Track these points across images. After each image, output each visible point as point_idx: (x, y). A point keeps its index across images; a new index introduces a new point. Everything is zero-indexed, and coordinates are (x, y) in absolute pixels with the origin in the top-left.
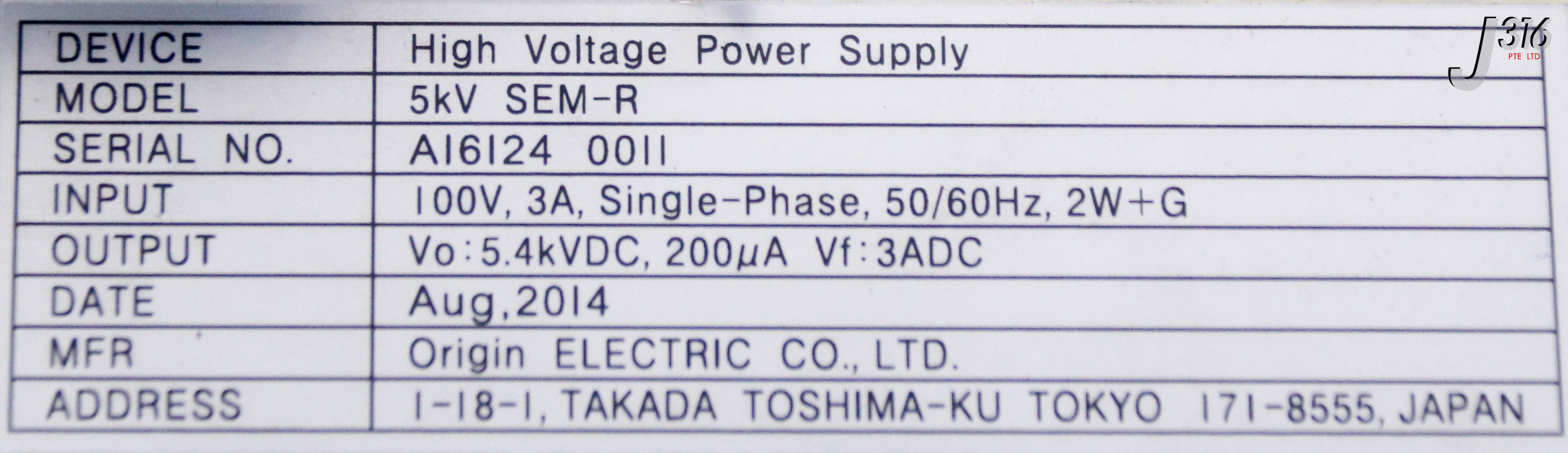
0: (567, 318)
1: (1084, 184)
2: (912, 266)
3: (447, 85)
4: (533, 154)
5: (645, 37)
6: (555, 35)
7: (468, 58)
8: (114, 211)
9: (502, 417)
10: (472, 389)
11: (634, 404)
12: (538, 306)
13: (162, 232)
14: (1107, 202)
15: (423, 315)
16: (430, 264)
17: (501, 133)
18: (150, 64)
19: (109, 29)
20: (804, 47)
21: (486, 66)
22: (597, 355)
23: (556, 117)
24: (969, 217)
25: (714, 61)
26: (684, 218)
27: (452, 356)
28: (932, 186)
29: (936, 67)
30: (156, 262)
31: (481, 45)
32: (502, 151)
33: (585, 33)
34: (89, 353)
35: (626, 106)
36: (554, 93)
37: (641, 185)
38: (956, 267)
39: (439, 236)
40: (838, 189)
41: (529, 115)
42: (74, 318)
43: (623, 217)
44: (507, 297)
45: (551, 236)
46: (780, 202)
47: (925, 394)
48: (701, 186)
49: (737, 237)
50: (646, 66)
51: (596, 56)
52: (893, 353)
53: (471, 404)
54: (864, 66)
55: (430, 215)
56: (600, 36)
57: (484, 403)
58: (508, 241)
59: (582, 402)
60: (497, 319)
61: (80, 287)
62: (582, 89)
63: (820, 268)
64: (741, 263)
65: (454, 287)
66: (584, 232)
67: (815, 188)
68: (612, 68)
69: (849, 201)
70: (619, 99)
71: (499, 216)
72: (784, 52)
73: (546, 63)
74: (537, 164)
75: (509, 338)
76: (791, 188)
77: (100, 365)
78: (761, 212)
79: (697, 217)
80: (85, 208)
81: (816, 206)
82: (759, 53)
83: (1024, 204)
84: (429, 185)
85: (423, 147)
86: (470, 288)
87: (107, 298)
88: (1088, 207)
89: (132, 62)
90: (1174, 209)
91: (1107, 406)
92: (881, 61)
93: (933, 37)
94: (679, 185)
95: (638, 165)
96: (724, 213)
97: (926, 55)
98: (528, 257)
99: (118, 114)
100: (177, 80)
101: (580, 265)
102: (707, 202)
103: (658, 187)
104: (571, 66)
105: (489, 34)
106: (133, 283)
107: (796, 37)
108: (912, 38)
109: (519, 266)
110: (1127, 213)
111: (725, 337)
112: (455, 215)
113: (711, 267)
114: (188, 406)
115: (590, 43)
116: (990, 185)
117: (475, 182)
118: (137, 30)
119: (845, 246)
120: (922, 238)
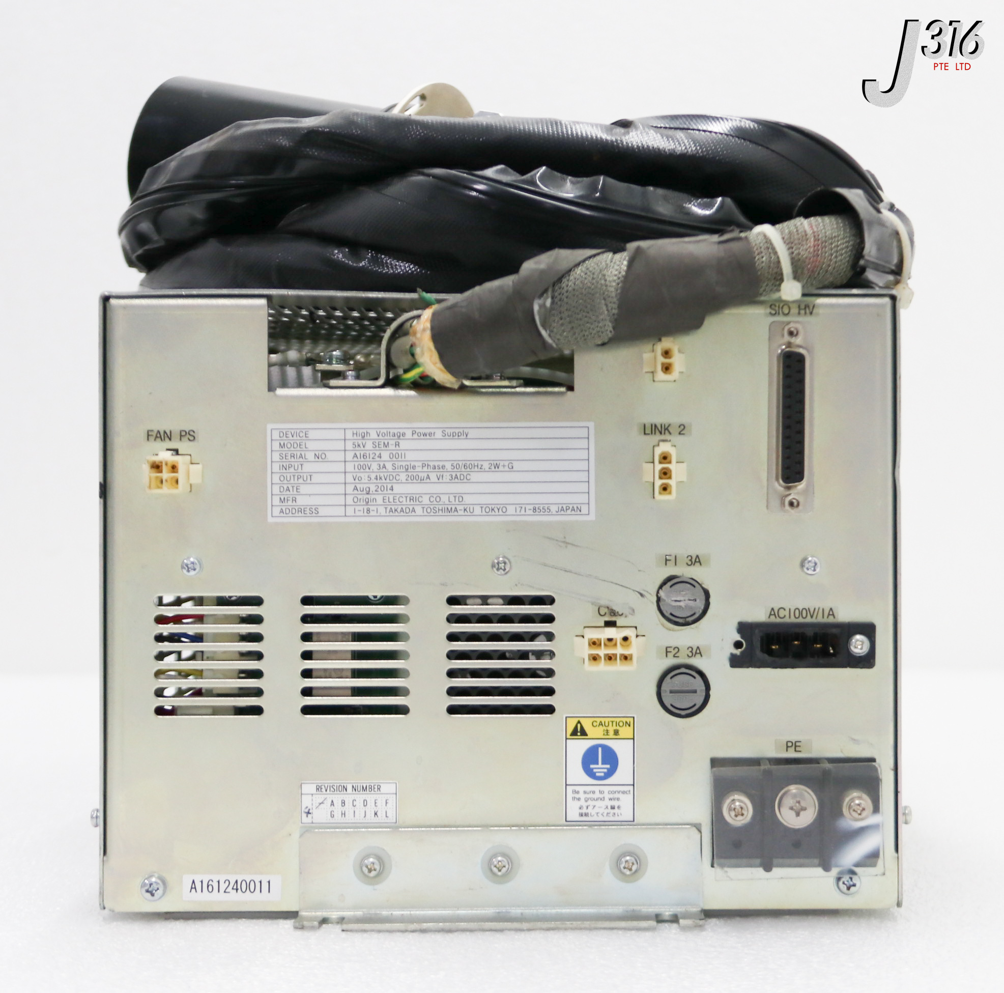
0: (385, 492)
1: (492, 462)
2: (456, 480)
3: (360, 442)
4: (378, 457)
5: (401, 431)
6: (382, 431)
7: (364, 436)
8: (292, 470)
9: (372, 513)
10: (366, 507)
11: (399, 510)
12: (379, 490)
13: (302, 475)
14: (497, 466)
15: (356, 492)
16: (357, 481)
17: (371, 452)
18: (298, 438)
19: (290, 431)
20: (434, 433)
21: (368, 438)
22: (391, 500)
23: (383, 448)
24: (468, 470)
25: (415, 436)
26: (409, 470)
27: (362, 500)
28: (460, 463)
29: (462, 437)
30: (301, 481)
31: (367, 433)
32: (371, 456)
33: (388, 430)
34: (287, 500)
35: (397, 446)
36: (382, 444)
37: (400, 463)
38: (465, 480)
39: (359, 475)
40: (441, 464)
41: (377, 448)
42: (284, 493)
43: (397, 470)
44: (373, 488)
45: (382, 475)
46: (429, 467)
47: (459, 508)
48: (413, 464)
49: (420, 474)
50: (401, 437)
51: (391, 435)
52: (452, 499)
53: (365, 511)
54: (447, 437)
55: (357, 470)
56: (392, 431)
57: (368, 510)
58: (373, 476)
59: (388, 511)
60: (371, 492)
61: (285, 487)
62: (388, 443)
63: (437, 481)
64: (421, 480)
65: (362, 486)
66: (388, 474)
67: (436, 464)
68: (394, 438)
69: (443, 467)
70: (396, 445)
71: (371, 470)
72: (430, 434)
73: (381, 437)
74: (379, 459)
75: (373, 497)
76: (431, 464)
77: (290, 503)
78: (425, 469)
79: (412, 470)
80: (286, 469)
81: (436, 467)
82: (425, 435)
83: (479, 467)
84: (356, 464)
85: (355, 456)
86: (365, 486)
87: (291, 489)
88: (493, 467)
89: (295, 437)
90: (511, 467)
91: (496, 510)
92: (450, 435)
93: (461, 430)
94: (408, 463)
95: (400, 459)
96: (418, 469)
97: (460, 434)
98: (377, 479)
99: (292, 449)
100: (304, 442)
101: (388, 481)
102: (414, 467)
103: (404, 464)
104: (386, 437)
105: (369, 431)
106: (296, 485)
107: (432, 431)
108: (457, 431)
109: (375, 481)
110: (501, 468)
111: (417, 496)
112: (362, 470)
113: (415, 481)
114: (308, 511)
115: (390, 433)
116: (473, 463)
117: (366, 463)
118: (295, 431)
119: (442, 476)
120: (458, 474)
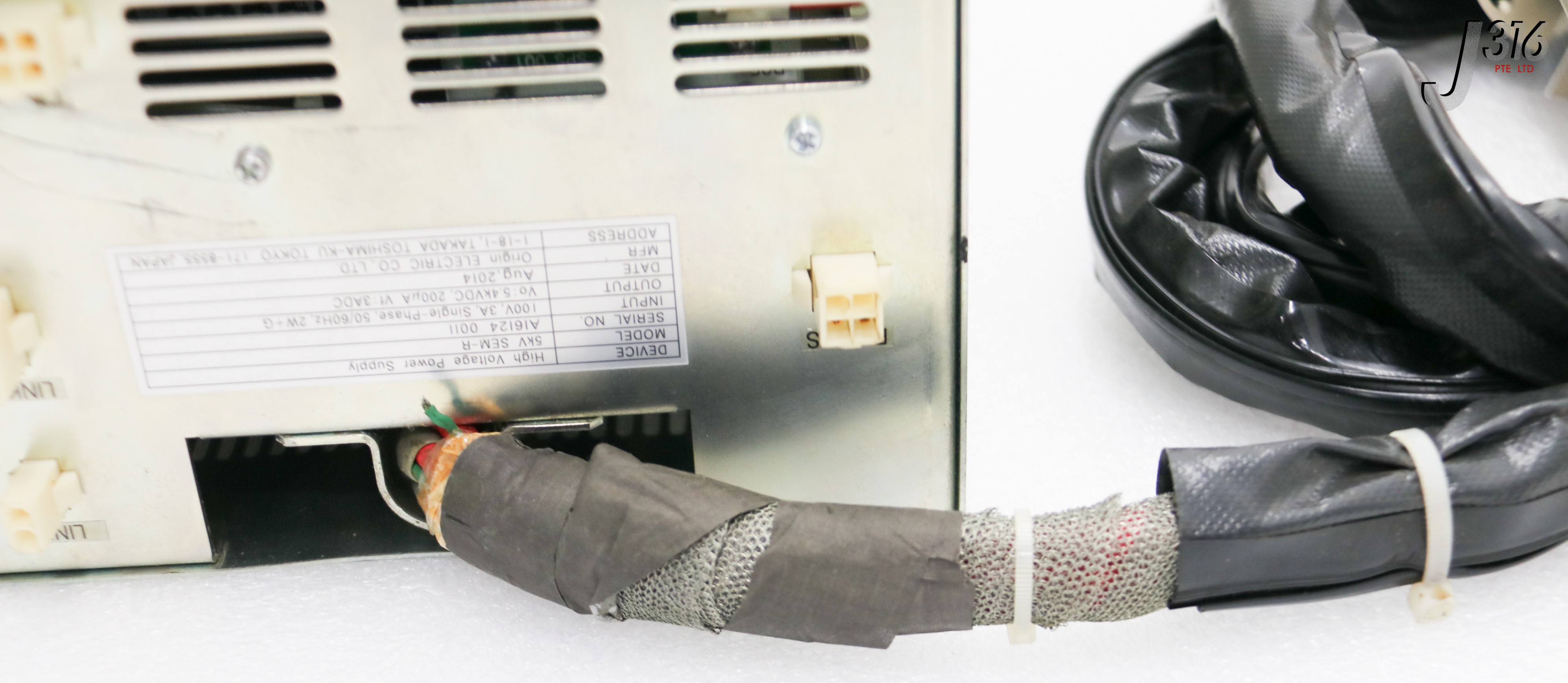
0: (477, 273)
1: (301, 327)
2: (357, 297)
3: (530, 346)
4: (496, 326)
5: (462, 366)
6: (494, 364)
7: (523, 355)
8: (641, 298)
9: (496, 238)
10: (508, 246)
11: (449, 246)
12: (488, 276)
13: (623, 291)
14: (292, 322)
15: (528, 270)
16: (528, 287)
17: (509, 331)
18: (634, 347)
19: (649, 356)
20: (407, 366)
21: (517, 354)
22: (465, 261)
23: (490, 338)
24: (340, 314)
25: (438, 360)
26: (441, 309)
27: (516, 257)
28: (355, 323)
29: (359, 362)
30: (624, 283)
31: (520, 360)
32: (508, 326)
33: (484, 366)
34: (644, 251)
35: (466, 343)
36: (492, 345)
37: (458, 317)
38: (342, 298)
39: (526, 297)
40: (388, 320)
41: (499, 338)
42: (650, 262)
43: (462, 307)
44: (499, 278)
45: (486, 299)
46: (407, 315)
47: (346, 255)
48: (436, 318)
49: (422, 303)
50: (461, 357)
51: (479, 358)
52: (360, 268)
53: (507, 242)
54: (385, 361)
55: (531, 304)
56: (478, 365)
57: (502, 242)
58: (501, 296)
59: (468, 245)
60: (502, 271)
61: (649, 272)
62: (482, 347)
63: (391, 295)
64: (418, 295)
65: (519, 280)
66: (475, 301)
67: (396, 320)
68: (473, 355)
69: (383, 317)
70: (469, 345)
71: (506, 305)
72: (413, 364)
73: (496, 355)
74: (494, 322)
75: (497, 264)
76: (404, 320)
77: (640, 247)
78: (413, 312)
79: (436, 309)
80: (651, 298)
81: (394, 315)
82: (422, 363)
83: (321, 320)
84: (531, 313)
85: (535, 326)
86: (513, 280)
87: (640, 269)
88: (298, 320)
89: (640, 347)
90: (268, 322)
91: (280, 255)
92: (379, 363)
93: (362, 372)
94: (443, 318)
95: (459, 325)
96: (427, 311)
97: (364, 366)
98: (494, 292)
99: (643, 330)
100: (624, 341)
101: (475, 291)
102: (433, 313)
103: (451, 317)
104: (487, 355)
105: (517, 363)
106: (632, 274)
107: (410, 369)
108: (369, 371)
109: (496, 289)
110: (284, 319)
111: (420, 269)
112: (521, 304)
113: (429, 293)
114: (608, 236)
115: (482, 362)
116: (334, 325)
117: (515, 315)
118: (640, 357)
119: (382, 302)
120: (355, 306)
